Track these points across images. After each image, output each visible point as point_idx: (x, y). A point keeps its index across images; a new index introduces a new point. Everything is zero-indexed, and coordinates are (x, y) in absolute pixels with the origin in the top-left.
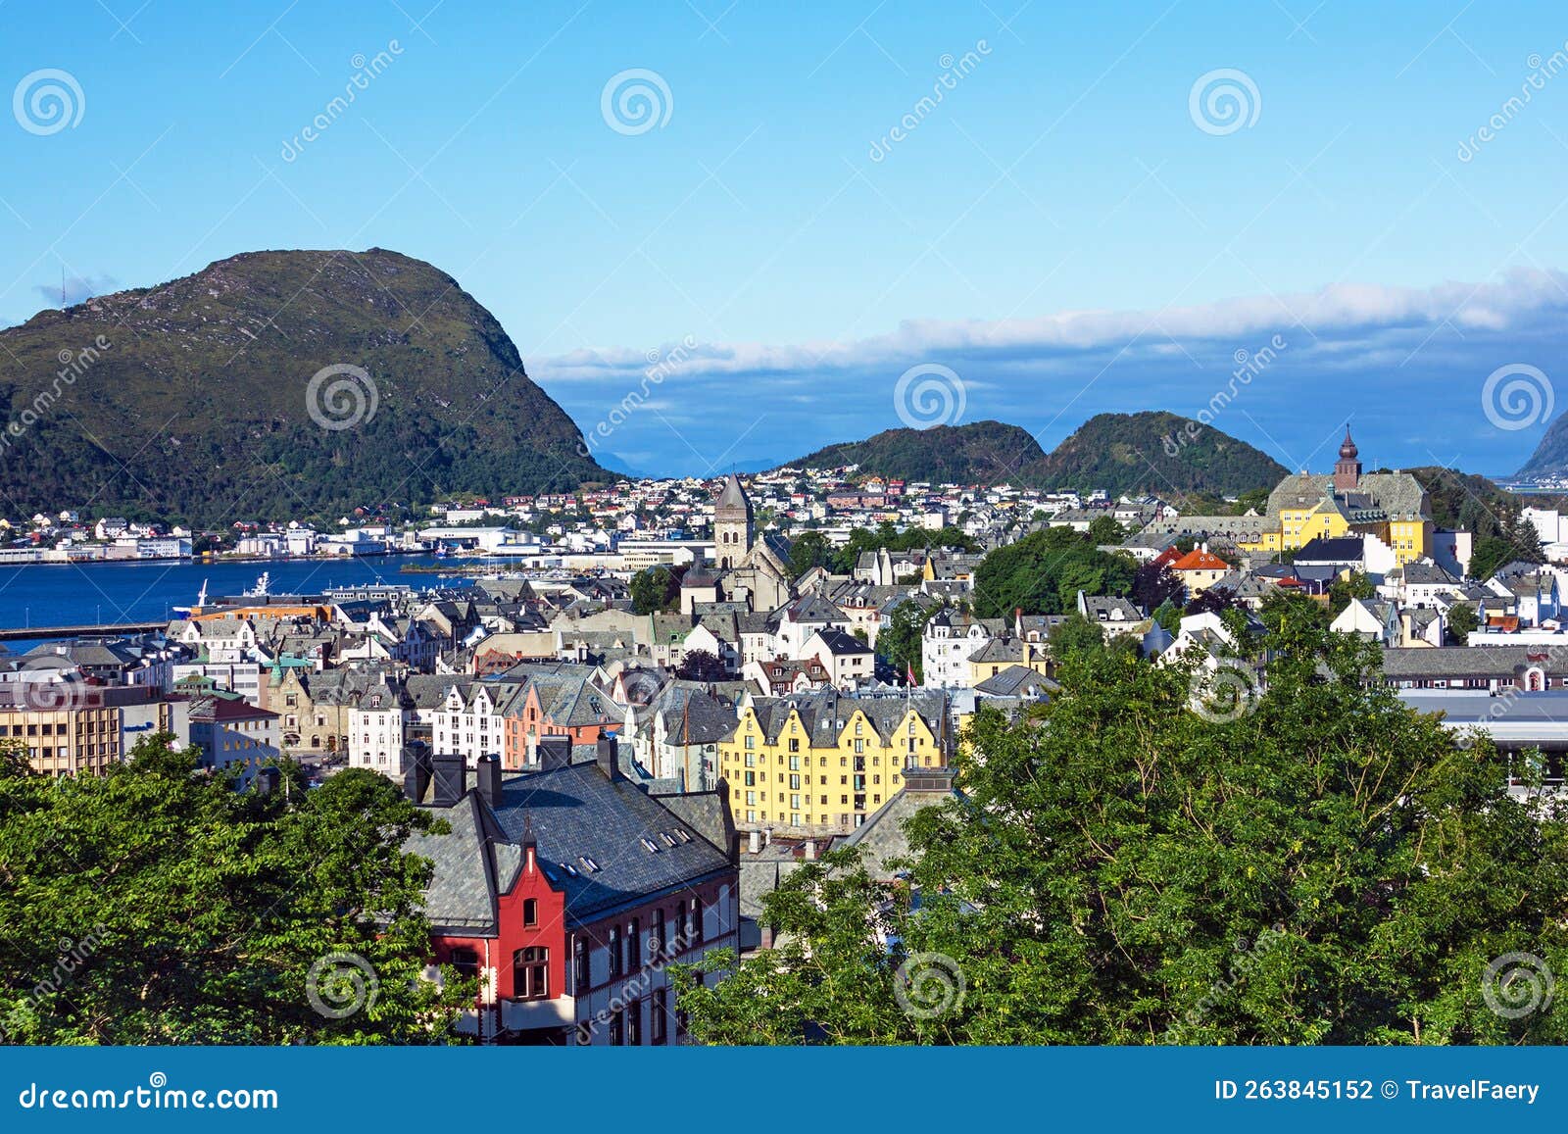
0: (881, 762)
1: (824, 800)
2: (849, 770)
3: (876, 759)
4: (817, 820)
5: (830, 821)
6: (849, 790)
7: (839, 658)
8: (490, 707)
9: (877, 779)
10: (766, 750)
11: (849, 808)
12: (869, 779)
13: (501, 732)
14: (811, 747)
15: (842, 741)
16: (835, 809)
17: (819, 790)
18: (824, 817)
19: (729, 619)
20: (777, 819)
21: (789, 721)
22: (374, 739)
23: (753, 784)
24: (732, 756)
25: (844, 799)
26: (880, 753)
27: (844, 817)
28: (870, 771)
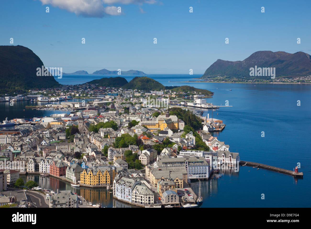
0: (102, 177)
1: (94, 182)
2: (98, 178)
3: (101, 177)
4: (94, 185)
5: (95, 185)
6: (98, 180)
7: (96, 155)
8: (47, 163)
9: (101, 179)
10: (87, 175)
11: (98, 183)
12: (100, 179)
13: (49, 167)
14: (93, 175)
15: (97, 174)
16: (96, 183)
17: (94, 181)
18: (94, 184)
19: (81, 145)
20: (88, 184)
21: (90, 171)
22: (31, 167)
23: (85, 179)
24: (82, 175)
25: (97, 182)
26: (102, 176)
27: (97, 184)
28: (101, 178)
